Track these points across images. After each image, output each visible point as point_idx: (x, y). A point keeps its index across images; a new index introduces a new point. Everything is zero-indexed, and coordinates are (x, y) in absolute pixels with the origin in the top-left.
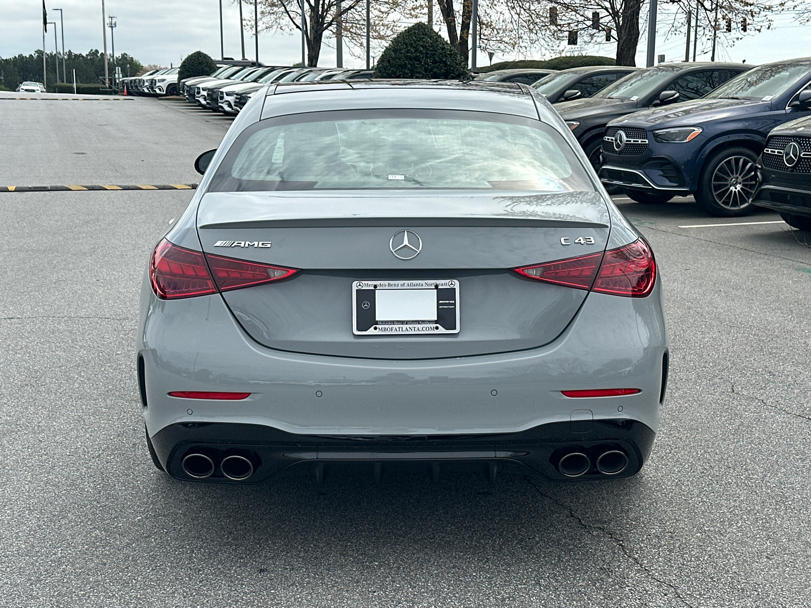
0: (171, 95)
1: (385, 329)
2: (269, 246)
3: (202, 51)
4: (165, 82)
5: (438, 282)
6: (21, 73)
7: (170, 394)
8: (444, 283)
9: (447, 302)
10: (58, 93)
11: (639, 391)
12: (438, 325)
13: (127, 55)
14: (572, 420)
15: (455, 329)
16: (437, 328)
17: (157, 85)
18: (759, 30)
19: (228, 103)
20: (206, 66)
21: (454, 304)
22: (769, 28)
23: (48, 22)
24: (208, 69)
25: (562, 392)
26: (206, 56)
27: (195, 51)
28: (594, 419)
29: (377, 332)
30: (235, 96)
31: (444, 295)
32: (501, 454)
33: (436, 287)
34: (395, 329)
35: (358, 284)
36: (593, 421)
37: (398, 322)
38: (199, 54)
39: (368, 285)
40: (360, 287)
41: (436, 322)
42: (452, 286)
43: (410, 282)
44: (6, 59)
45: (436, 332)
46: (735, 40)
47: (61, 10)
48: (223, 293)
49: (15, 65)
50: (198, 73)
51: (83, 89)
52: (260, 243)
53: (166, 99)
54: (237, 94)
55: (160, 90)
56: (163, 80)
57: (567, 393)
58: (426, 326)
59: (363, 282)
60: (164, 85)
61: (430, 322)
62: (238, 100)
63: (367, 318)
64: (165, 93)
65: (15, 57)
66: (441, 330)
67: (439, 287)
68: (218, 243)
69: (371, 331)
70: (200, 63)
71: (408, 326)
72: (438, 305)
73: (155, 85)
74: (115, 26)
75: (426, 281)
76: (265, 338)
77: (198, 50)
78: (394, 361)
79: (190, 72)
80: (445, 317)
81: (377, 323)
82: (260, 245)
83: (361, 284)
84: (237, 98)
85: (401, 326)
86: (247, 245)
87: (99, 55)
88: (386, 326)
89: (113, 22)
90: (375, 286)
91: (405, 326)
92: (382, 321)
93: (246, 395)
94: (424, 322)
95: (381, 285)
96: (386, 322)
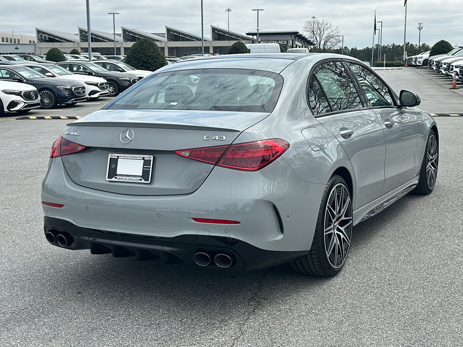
0: (425, 66)
1: (120, 179)
3: (444, 40)
4: (423, 58)
5: (145, 156)
6: (367, 57)
8: (147, 157)
9: (147, 167)
10: (376, 67)
11: (240, 223)
12: (142, 178)
13: (425, 44)
14: (197, 234)
15: (148, 181)
16: (141, 180)
17: (417, 61)
19: (444, 69)
20: (446, 48)
21: (150, 168)
23: (377, 29)
24: (447, 50)
25: (193, 219)
26: (446, 43)
27: (441, 40)
28: (210, 235)
29: (116, 180)
30: (447, 65)
31: (146, 163)
32: (166, 249)
33: (143, 158)
34: (124, 179)
35: (111, 155)
36: (209, 236)
37: (126, 175)
38: (443, 42)
39: (115, 156)
40: (111, 157)
42: (150, 158)
43: (133, 155)
44: (360, 50)
45: (141, 182)
47: (382, 22)
49: (364, 53)
50: (441, 52)
51: (389, 64)
53: (422, 68)
54: (448, 64)
55: (419, 63)
56: (421, 57)
57: (195, 219)
58: (136, 178)
59: (113, 154)
60: (421, 60)
61: (139, 176)
62: (448, 67)
63: (113, 173)
64: (422, 64)
65: (365, 49)
66: (143, 181)
67: (145, 159)
69: (113, 179)
70: (443, 47)
71: (129, 178)
72: (143, 168)
73: (417, 60)
74: (422, 28)
75: (139, 156)
76: (76, 179)
77: (442, 40)
78: (122, 195)
79: (436, 52)
80: (145, 175)
81: (117, 175)
82: (76, 134)
83: (112, 156)
84: (447, 66)
85: (126, 177)
86: (73, 134)
87: (409, 45)
88: (120, 177)
89: (421, 26)
90: (118, 157)
91: (128, 178)
92: (119, 175)
93: (62, 206)
94: (136, 176)
95: (120, 156)
96: (120, 175)
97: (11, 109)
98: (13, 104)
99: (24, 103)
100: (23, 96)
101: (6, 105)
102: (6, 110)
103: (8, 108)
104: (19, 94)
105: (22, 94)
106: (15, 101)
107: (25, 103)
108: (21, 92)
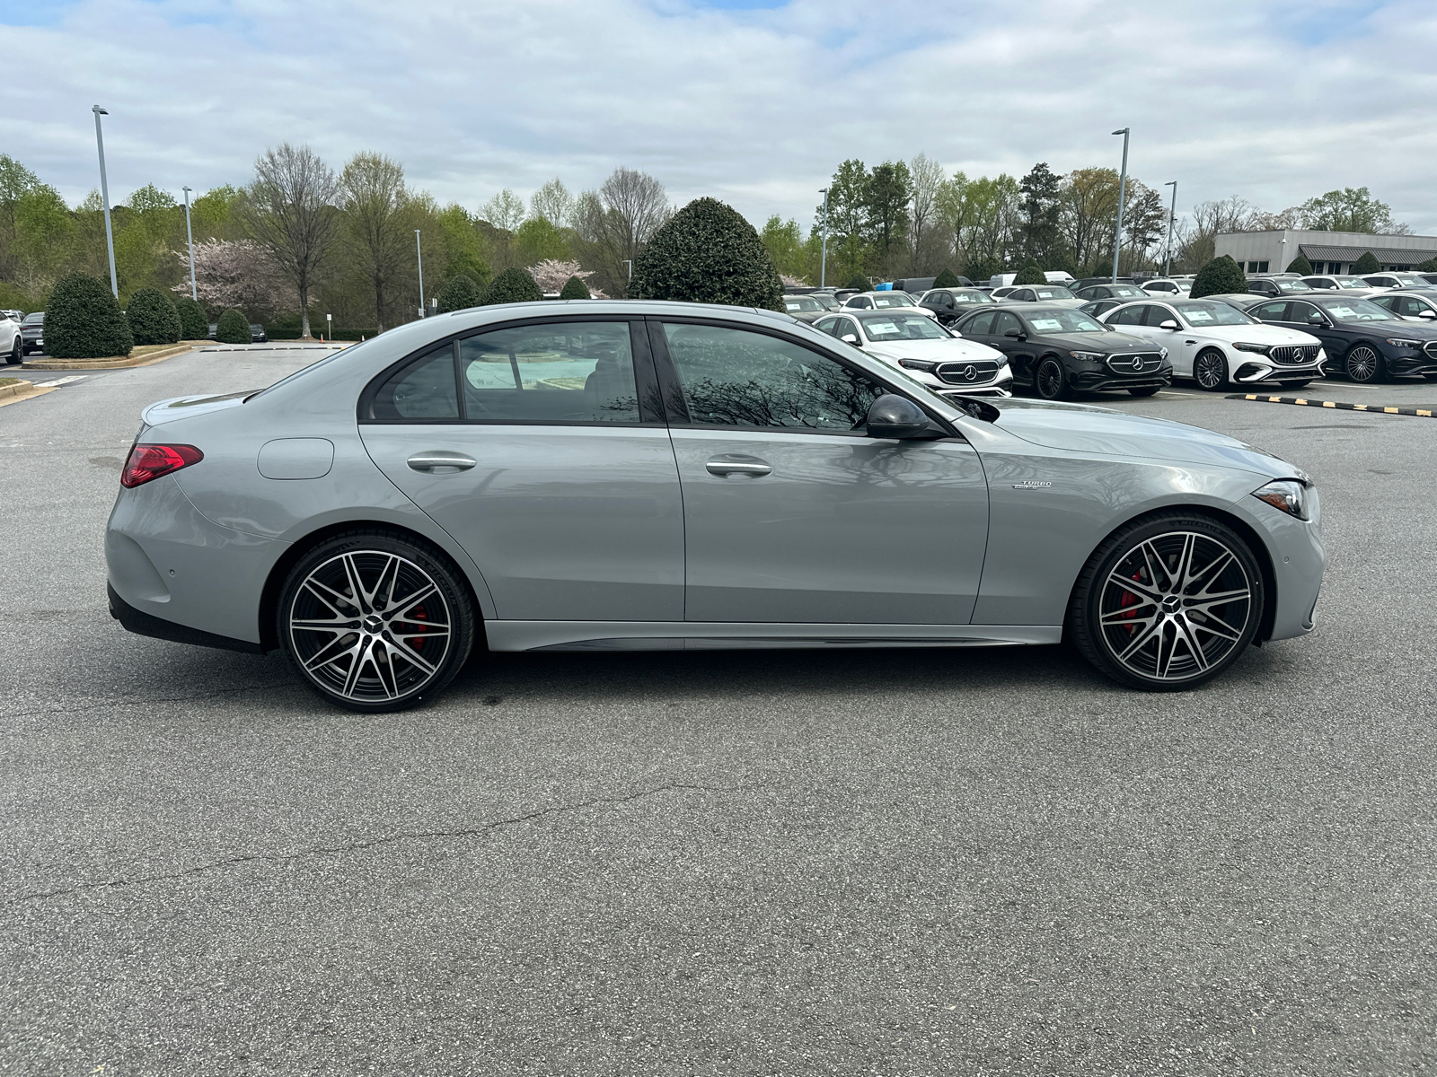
97: (1241, 379)
98: (1249, 369)
99: (1271, 369)
100: (1272, 356)
101: (1233, 370)
102: (1232, 380)
103: (1237, 376)
104: (1264, 351)
105: (1271, 352)
106: (1252, 365)
107: (1273, 368)
108: (1270, 347)
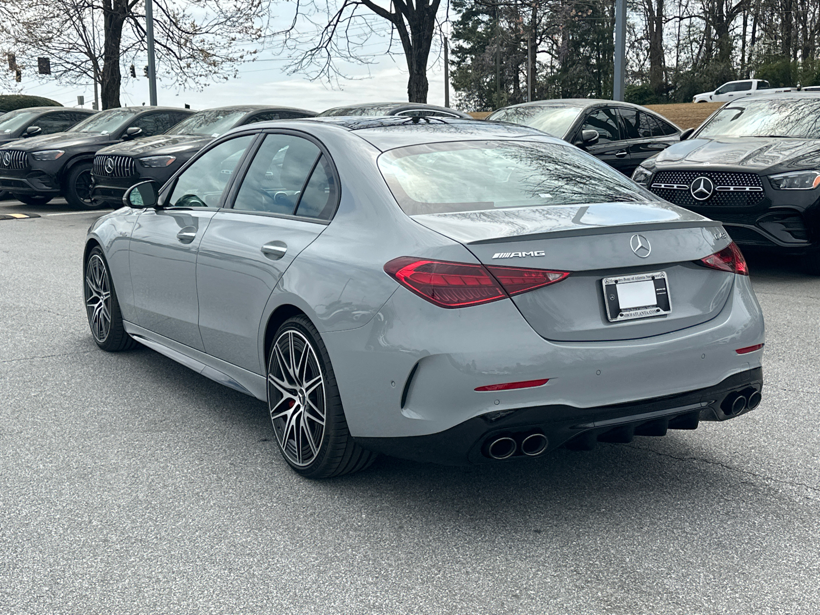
1: (628, 315)
2: (544, 254)
5: (654, 274)
7: (476, 389)
8: (658, 275)
9: (662, 289)
12: (659, 308)
15: (669, 310)
16: (658, 311)
18: (226, 78)
21: (666, 291)
22: (235, 77)
25: (736, 351)
29: (623, 318)
31: (659, 284)
33: (653, 278)
34: (633, 315)
35: (606, 281)
37: (634, 308)
39: (611, 281)
40: (607, 283)
41: (656, 306)
42: (663, 276)
43: (637, 276)
45: (659, 313)
46: (203, 86)
48: (512, 298)
52: (536, 253)
58: (651, 309)
59: (609, 279)
61: (653, 306)
63: (615, 308)
66: (662, 312)
67: (656, 278)
68: (496, 256)
69: (619, 318)
72: (657, 292)
75: (646, 274)
80: (663, 302)
81: (620, 311)
82: (536, 255)
83: (608, 281)
85: (637, 311)
86: (524, 255)
88: (628, 313)
90: (616, 282)
91: (639, 311)
92: (624, 309)
93: (545, 381)
94: (649, 306)
95: (620, 280)
96: (626, 310)
